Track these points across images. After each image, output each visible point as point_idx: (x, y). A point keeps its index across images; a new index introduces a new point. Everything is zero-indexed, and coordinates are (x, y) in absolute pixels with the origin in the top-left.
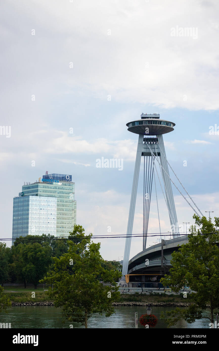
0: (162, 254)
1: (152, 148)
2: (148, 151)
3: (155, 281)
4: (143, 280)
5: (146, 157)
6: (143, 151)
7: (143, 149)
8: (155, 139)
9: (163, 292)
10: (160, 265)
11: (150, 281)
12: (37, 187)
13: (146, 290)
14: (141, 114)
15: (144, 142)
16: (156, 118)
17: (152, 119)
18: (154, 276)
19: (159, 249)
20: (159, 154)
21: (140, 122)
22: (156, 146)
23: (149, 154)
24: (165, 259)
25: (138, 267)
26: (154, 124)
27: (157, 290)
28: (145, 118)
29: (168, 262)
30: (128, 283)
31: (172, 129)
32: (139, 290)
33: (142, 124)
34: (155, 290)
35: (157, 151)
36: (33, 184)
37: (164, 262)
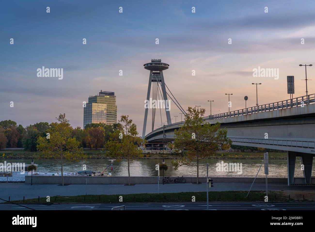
0: (164, 132)
1: (157, 78)
2: (155, 79)
3: (159, 147)
4: (153, 146)
5: (154, 82)
6: (152, 79)
7: (153, 78)
8: (159, 73)
9: (163, 152)
10: (163, 138)
11: (155, 147)
12: (96, 98)
13: (154, 151)
14: (151, 60)
15: (153, 75)
16: (159, 62)
17: (157, 62)
18: (158, 144)
19: (162, 130)
20: (161, 81)
21: (151, 64)
22: (159, 77)
23: (156, 81)
24: (165, 135)
25: (150, 140)
26: (158, 65)
27: (159, 151)
28: (154, 62)
29: (167, 136)
30: (145, 148)
31: (168, 68)
32: (150, 151)
33: (152, 65)
34: (158, 151)
35: (159, 79)
36: (94, 97)
37: (165, 137)
